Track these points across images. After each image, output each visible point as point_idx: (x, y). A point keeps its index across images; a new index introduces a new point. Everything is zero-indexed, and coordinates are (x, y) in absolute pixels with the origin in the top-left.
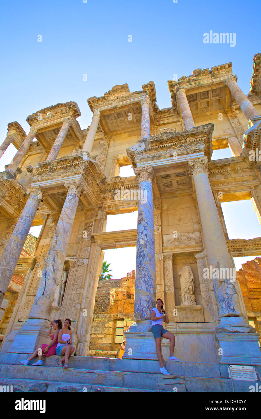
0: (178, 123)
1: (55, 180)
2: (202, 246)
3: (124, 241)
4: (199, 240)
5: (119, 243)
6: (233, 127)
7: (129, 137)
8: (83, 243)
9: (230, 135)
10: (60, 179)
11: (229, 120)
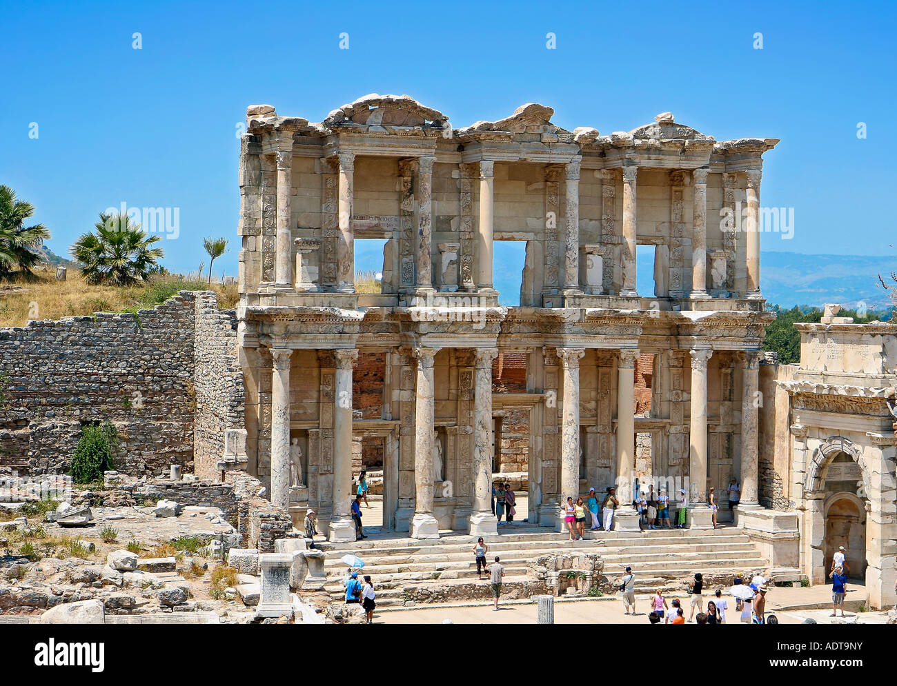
0: (598, 175)
1: (459, 340)
2: (597, 420)
3: (513, 405)
4: (594, 412)
5: (508, 407)
6: (670, 222)
7: (510, 179)
8: (462, 403)
9: (662, 241)
10: (467, 339)
11: (671, 199)
